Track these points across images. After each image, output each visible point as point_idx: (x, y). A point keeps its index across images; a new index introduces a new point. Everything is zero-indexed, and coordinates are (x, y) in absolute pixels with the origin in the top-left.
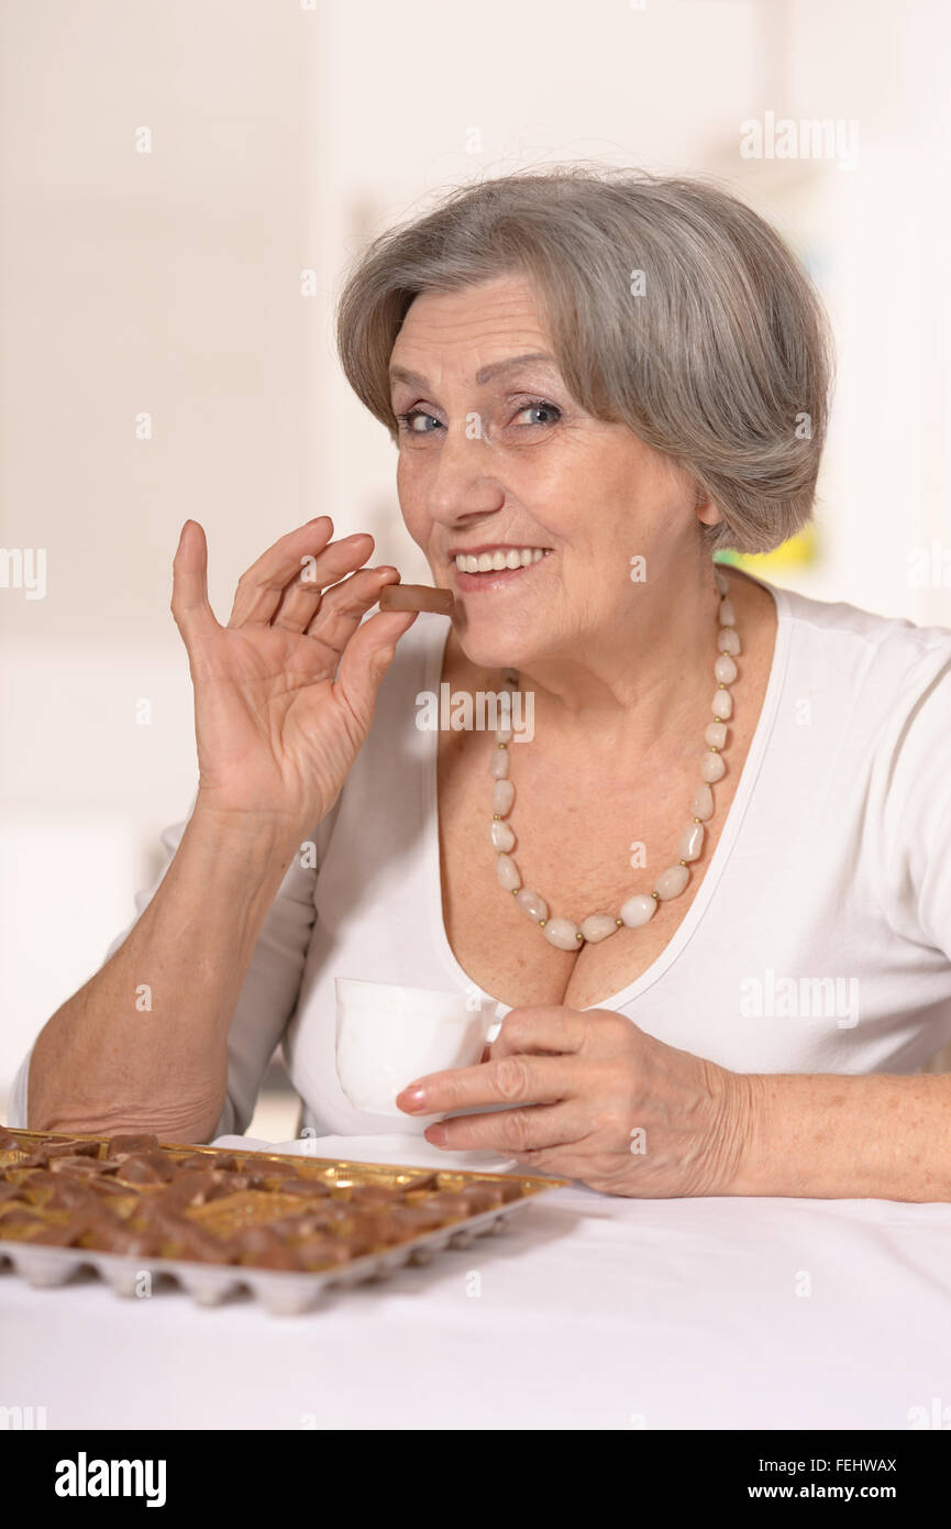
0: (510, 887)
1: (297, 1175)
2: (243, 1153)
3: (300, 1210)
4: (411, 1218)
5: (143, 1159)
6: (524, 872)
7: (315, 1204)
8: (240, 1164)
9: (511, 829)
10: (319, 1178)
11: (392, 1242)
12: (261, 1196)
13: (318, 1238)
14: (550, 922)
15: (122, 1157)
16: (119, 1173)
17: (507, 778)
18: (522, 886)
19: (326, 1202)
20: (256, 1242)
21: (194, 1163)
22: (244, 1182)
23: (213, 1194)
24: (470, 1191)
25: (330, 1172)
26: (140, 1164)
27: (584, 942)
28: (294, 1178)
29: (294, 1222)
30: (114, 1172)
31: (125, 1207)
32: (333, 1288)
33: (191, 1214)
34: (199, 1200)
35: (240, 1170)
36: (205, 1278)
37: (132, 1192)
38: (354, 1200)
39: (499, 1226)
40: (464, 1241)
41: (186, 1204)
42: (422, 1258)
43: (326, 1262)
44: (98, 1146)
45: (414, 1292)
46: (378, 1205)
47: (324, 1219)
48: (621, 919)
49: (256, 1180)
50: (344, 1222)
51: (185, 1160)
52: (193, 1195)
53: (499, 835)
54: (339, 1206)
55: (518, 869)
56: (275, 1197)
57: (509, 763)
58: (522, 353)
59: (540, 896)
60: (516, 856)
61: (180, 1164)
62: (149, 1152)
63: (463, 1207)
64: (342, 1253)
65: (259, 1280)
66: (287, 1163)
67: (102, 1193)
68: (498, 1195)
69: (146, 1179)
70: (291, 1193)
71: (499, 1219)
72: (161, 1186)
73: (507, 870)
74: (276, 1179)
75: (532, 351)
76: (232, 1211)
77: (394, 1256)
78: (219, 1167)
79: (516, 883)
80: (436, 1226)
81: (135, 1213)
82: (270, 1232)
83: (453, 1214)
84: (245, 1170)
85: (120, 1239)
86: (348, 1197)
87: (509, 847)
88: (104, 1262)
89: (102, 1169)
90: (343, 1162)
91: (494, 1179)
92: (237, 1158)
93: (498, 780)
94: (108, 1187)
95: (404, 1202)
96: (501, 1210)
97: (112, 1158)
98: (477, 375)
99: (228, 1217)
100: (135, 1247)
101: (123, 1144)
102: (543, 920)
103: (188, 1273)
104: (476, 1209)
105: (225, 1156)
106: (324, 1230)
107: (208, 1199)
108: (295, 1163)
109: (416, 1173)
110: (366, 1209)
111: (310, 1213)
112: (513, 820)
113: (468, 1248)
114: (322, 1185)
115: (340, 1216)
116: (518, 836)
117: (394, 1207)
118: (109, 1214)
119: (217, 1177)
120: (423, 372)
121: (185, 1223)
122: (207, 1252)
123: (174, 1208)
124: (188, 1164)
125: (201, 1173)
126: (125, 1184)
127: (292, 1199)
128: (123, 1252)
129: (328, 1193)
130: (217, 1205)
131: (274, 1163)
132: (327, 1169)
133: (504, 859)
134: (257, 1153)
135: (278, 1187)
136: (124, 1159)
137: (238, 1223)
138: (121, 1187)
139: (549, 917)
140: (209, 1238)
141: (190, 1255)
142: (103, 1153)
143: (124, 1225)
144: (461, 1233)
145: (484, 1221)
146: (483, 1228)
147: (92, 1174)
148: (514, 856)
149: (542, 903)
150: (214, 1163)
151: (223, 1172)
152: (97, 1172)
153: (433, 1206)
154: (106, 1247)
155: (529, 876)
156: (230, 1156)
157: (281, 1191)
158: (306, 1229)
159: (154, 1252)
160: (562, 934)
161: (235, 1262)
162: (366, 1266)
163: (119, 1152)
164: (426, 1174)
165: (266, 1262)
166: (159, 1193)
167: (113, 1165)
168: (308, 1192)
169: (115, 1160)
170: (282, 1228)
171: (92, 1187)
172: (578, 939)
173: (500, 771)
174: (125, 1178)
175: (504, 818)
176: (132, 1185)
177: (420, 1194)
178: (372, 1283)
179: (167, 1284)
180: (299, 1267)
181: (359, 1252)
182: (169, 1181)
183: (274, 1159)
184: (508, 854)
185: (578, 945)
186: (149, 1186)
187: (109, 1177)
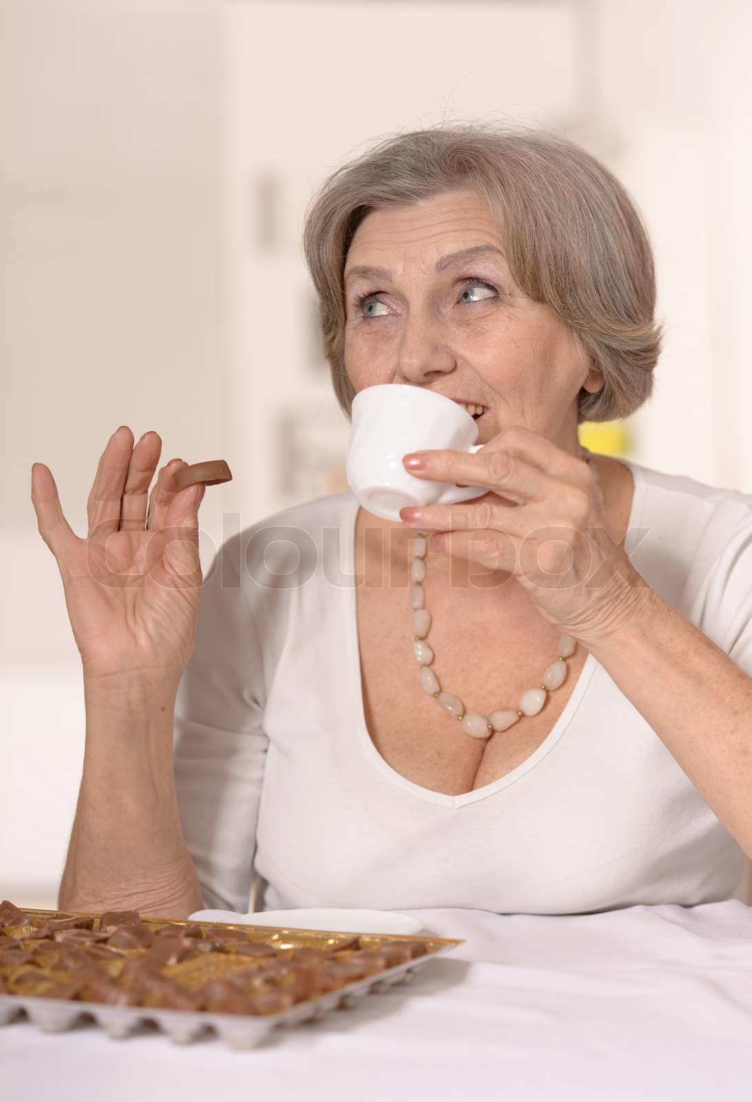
0: (432, 692)
1: (249, 940)
2: (206, 924)
3: (254, 966)
4: (339, 971)
5: (126, 929)
6: (442, 679)
7: (264, 962)
8: (204, 931)
9: (429, 647)
10: (268, 942)
11: (326, 990)
12: (222, 957)
13: (267, 988)
14: (466, 717)
15: (111, 929)
16: (109, 941)
17: (424, 607)
18: (441, 691)
19: (272, 961)
20: (219, 993)
21: (168, 933)
22: (208, 947)
23: (184, 956)
24: (386, 950)
25: (276, 937)
26: (125, 934)
27: (493, 732)
28: (247, 943)
29: (248, 976)
30: (105, 941)
31: (115, 968)
32: (280, 1028)
33: (168, 972)
34: (173, 961)
35: (204, 935)
36: (180, 1022)
37: (120, 956)
38: (294, 959)
39: (409, 976)
40: (383, 988)
41: (163, 964)
42: (350, 1002)
43: (275, 1007)
44: (92, 921)
45: (344, 1029)
46: (313, 962)
47: (271, 974)
48: (521, 711)
49: (217, 945)
50: (287, 975)
51: (161, 930)
52: (168, 958)
53: (420, 652)
54: (283, 963)
55: (437, 678)
56: (233, 957)
57: (425, 597)
58: (473, 246)
59: (456, 697)
60: (435, 667)
61: (157, 933)
62: (133, 924)
63: (381, 962)
64: (287, 1000)
65: (221, 1022)
66: (240, 931)
67: (95, 957)
68: (408, 953)
69: (131, 946)
70: (245, 954)
71: (409, 971)
72: (142, 950)
73: (429, 678)
74: (232, 943)
75: (479, 244)
76: (199, 969)
77: (328, 1002)
78: (187, 936)
79: (437, 688)
80: (359, 977)
81: (123, 973)
82: (230, 985)
83: (373, 969)
84: (208, 937)
85: (112, 993)
86: (290, 956)
87: (429, 660)
88: (100, 1011)
89: (96, 939)
90: (285, 929)
91: (405, 940)
92: (201, 928)
93: (416, 610)
94: (101, 953)
95: (334, 959)
96: (411, 963)
97: (103, 930)
98: (437, 264)
99: (196, 974)
100: (123, 999)
101: (111, 918)
102: (460, 716)
103: (165, 1018)
104: (390, 964)
105: (192, 926)
106: (270, 982)
107: (180, 960)
108: (248, 931)
109: (343, 936)
110: (304, 966)
111: (261, 969)
112: (430, 640)
113: (386, 993)
114: (269, 947)
115: (284, 971)
116: (435, 651)
117: (327, 963)
118: (102, 973)
119: (187, 943)
120: (386, 266)
121: (163, 979)
122: (181, 1001)
123: (154, 969)
124: (163, 934)
125: (174, 941)
126: (114, 950)
127: (246, 959)
128: (114, 1003)
129: (275, 954)
130: (187, 965)
131: (231, 931)
132: (273, 935)
133: (425, 669)
134: (217, 924)
135: (234, 950)
136: (113, 931)
137: (204, 979)
138: (111, 952)
139: (464, 713)
140: (182, 991)
141: (166, 1004)
142: (96, 924)
143: (115, 982)
144: (379, 983)
145: (397, 972)
146: (396, 979)
147: (88, 943)
148: (433, 667)
149: (459, 703)
150: (183, 931)
151: (191, 939)
152: (92, 941)
153: (357, 961)
154: (101, 999)
155: (446, 682)
156: (196, 926)
157: (237, 953)
158: (257, 982)
159: (139, 1003)
160: (475, 726)
161: (203, 1009)
162: (305, 1010)
163: (109, 925)
164: (351, 937)
165: (227, 1008)
166: (141, 957)
167: (104, 935)
168: (259, 954)
169: (106, 932)
170: (239, 982)
171: (89, 953)
172: (489, 729)
173: (417, 603)
174: (114, 946)
175: (422, 639)
176: (120, 951)
177: (347, 953)
178: (311, 1023)
179: (150, 1027)
180: (253, 1011)
181: (299, 999)
182: (148, 947)
183: (231, 928)
184: (428, 666)
185: (487, 734)
186: (134, 951)
187: (101, 945)
